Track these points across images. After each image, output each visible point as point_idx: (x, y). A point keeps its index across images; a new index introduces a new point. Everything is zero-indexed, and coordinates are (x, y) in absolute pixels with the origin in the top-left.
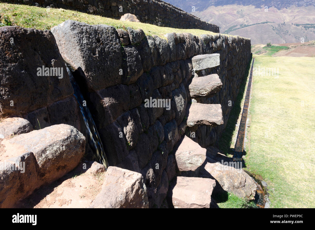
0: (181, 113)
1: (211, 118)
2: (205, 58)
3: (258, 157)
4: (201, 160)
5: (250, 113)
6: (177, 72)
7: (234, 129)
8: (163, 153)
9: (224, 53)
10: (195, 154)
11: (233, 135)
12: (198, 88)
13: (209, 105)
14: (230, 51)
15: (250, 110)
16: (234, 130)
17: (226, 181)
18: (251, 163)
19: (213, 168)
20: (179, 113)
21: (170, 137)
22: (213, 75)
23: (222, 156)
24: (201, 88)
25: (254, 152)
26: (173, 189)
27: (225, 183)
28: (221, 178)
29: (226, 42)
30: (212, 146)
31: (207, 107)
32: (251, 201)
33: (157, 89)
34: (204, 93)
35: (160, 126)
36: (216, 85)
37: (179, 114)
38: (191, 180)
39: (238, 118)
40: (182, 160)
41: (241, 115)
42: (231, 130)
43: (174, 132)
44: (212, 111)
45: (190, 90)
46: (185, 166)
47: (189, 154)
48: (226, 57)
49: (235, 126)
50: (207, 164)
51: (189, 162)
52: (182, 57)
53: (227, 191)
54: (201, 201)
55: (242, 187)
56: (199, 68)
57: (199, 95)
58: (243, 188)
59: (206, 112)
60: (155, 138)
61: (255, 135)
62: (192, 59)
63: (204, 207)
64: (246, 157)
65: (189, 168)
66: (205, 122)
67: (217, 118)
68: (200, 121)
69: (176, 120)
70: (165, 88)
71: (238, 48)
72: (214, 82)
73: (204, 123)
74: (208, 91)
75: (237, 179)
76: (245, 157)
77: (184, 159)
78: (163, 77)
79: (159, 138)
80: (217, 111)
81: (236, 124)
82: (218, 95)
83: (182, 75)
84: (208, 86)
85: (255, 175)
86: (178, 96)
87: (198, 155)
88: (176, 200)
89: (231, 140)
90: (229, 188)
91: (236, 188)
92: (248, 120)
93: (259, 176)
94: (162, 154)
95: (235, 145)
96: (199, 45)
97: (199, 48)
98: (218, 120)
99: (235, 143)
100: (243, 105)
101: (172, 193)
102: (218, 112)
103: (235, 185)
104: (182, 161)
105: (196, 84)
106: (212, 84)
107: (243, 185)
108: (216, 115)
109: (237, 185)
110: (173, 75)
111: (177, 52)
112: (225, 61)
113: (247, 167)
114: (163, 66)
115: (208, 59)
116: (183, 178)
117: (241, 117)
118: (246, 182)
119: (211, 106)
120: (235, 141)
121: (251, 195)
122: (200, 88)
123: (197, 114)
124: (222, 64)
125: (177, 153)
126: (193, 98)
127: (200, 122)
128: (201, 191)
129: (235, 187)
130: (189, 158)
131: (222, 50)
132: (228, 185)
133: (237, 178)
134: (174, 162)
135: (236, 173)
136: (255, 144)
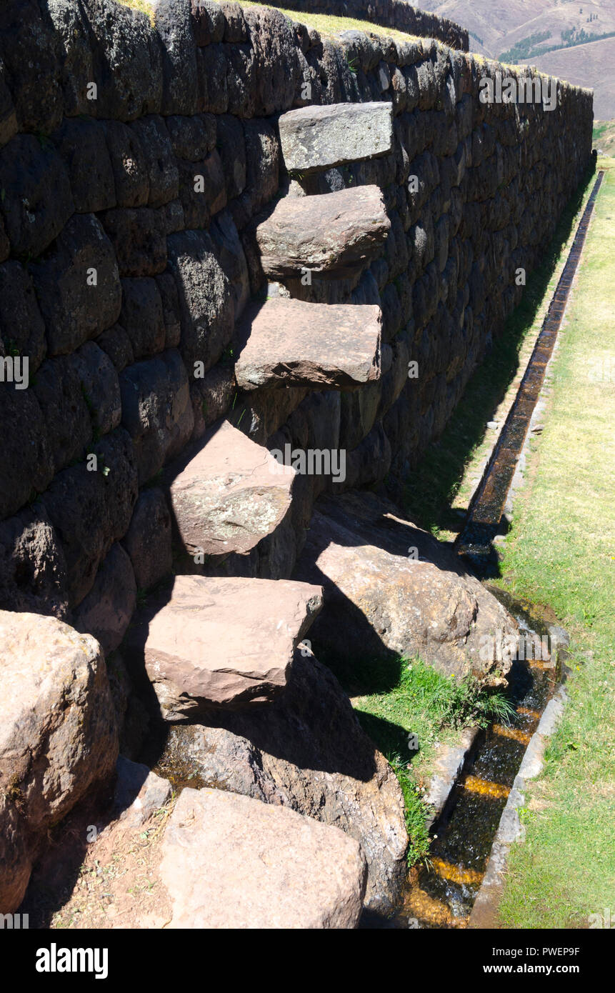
0: (208, 328)
1: (331, 353)
2: (333, 118)
3: (550, 541)
4: (273, 511)
5: (554, 383)
6: (202, 161)
7: (477, 437)
8: (106, 474)
9: (451, 125)
10: (249, 486)
11: (471, 459)
12: (294, 236)
13: (334, 306)
14: (485, 125)
15: (552, 369)
16: (480, 442)
17: (398, 613)
18: (519, 561)
19: (349, 565)
20: (199, 328)
21: (149, 415)
22: (360, 188)
23: (401, 527)
24: (306, 239)
25: (539, 521)
26: (151, 617)
27: (393, 620)
28: (376, 601)
29: (463, 82)
30: (369, 493)
31: (324, 313)
32: (489, 691)
33: (94, 213)
34: (317, 261)
35: (101, 367)
36: (366, 224)
37: (195, 329)
38: (230, 585)
39: (501, 399)
40: (197, 508)
41: (516, 388)
42: (464, 441)
43: (169, 398)
44: (342, 329)
45: (261, 246)
46: (211, 534)
47: (224, 487)
48: (461, 143)
49: (486, 428)
50: (327, 550)
51: (223, 516)
52: (230, 105)
53: (399, 651)
54: (255, 659)
55: (457, 637)
56: (308, 157)
57: (295, 265)
58: (464, 640)
59: (316, 332)
60: (74, 408)
61: (555, 462)
62: (280, 120)
63: (266, 681)
64: (507, 540)
65: (225, 543)
66: (305, 371)
67: (356, 356)
68: (288, 364)
69: (183, 356)
70: (133, 215)
71: (523, 119)
72: (356, 213)
73: (305, 373)
74: (332, 249)
75: (442, 607)
76: (505, 541)
77: (204, 506)
78: (123, 169)
79: (93, 415)
80: (361, 329)
81: (491, 420)
82: (410, 291)
83: (228, 178)
84: (334, 231)
85: (531, 606)
86: (199, 259)
87: (262, 490)
88: (158, 658)
89: (461, 480)
90: (406, 639)
91: (435, 639)
92: (539, 407)
93: (545, 607)
94: (104, 475)
95: (471, 497)
96: (323, 69)
97: (319, 82)
98: (357, 364)
99: (474, 490)
100: (531, 350)
101: (147, 634)
102: (362, 333)
103: (433, 628)
104: (196, 516)
105: (287, 222)
106: (348, 223)
107: (462, 628)
108: (355, 344)
109: (438, 627)
110: (176, 170)
111: (205, 76)
112: (453, 160)
113: (504, 576)
114: (127, 123)
115: (345, 120)
116: (197, 581)
117: (514, 397)
118: (478, 619)
119: (340, 313)
120: (476, 483)
121: (492, 670)
122: (302, 236)
123: (279, 339)
124: (440, 168)
125: (179, 483)
126: (274, 279)
127: (289, 371)
128: (259, 625)
129: (429, 638)
130: (227, 503)
131: (443, 110)
132: (405, 627)
133: (442, 603)
134: (166, 519)
135: (439, 585)
136: (549, 493)
